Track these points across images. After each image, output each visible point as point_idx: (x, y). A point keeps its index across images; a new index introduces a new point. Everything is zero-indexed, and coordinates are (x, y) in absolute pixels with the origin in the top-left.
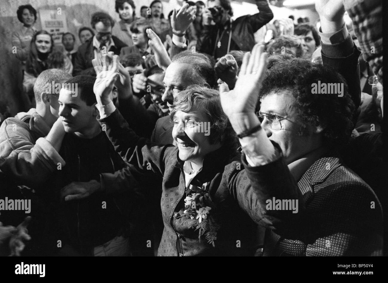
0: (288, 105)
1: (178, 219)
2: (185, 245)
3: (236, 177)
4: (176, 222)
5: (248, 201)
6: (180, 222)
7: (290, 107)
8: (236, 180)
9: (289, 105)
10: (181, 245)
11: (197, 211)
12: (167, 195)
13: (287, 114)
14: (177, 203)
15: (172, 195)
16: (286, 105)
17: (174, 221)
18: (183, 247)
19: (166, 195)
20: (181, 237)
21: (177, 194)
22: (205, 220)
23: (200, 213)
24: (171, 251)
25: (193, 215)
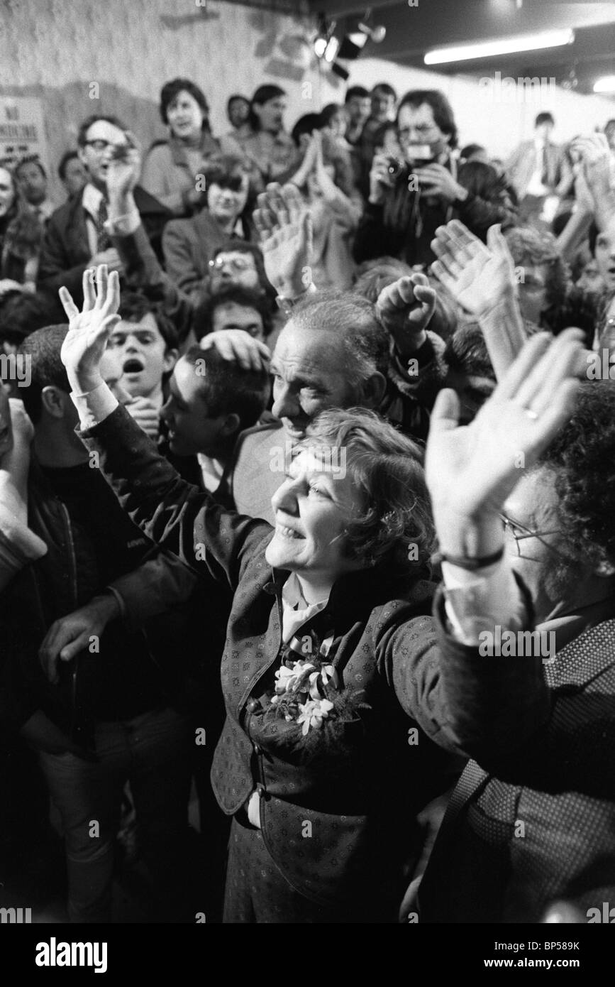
0: (541, 507)
1: (257, 715)
2: (270, 768)
3: (395, 633)
4: (253, 722)
5: (416, 688)
6: (261, 723)
7: (547, 512)
8: (394, 640)
9: (543, 508)
10: (260, 767)
11: (301, 706)
12: (237, 654)
13: (536, 527)
14: (259, 678)
15: (249, 656)
16: (538, 506)
17: (248, 719)
18: (266, 771)
19: (235, 655)
20: (261, 752)
21: (260, 654)
22: (317, 731)
23: (306, 712)
24: (239, 771)
25: (291, 713)
